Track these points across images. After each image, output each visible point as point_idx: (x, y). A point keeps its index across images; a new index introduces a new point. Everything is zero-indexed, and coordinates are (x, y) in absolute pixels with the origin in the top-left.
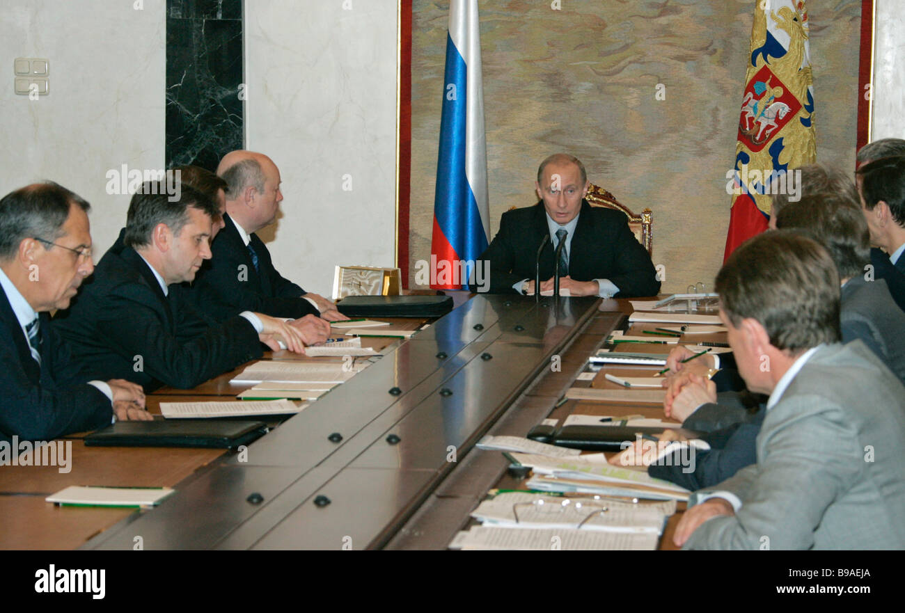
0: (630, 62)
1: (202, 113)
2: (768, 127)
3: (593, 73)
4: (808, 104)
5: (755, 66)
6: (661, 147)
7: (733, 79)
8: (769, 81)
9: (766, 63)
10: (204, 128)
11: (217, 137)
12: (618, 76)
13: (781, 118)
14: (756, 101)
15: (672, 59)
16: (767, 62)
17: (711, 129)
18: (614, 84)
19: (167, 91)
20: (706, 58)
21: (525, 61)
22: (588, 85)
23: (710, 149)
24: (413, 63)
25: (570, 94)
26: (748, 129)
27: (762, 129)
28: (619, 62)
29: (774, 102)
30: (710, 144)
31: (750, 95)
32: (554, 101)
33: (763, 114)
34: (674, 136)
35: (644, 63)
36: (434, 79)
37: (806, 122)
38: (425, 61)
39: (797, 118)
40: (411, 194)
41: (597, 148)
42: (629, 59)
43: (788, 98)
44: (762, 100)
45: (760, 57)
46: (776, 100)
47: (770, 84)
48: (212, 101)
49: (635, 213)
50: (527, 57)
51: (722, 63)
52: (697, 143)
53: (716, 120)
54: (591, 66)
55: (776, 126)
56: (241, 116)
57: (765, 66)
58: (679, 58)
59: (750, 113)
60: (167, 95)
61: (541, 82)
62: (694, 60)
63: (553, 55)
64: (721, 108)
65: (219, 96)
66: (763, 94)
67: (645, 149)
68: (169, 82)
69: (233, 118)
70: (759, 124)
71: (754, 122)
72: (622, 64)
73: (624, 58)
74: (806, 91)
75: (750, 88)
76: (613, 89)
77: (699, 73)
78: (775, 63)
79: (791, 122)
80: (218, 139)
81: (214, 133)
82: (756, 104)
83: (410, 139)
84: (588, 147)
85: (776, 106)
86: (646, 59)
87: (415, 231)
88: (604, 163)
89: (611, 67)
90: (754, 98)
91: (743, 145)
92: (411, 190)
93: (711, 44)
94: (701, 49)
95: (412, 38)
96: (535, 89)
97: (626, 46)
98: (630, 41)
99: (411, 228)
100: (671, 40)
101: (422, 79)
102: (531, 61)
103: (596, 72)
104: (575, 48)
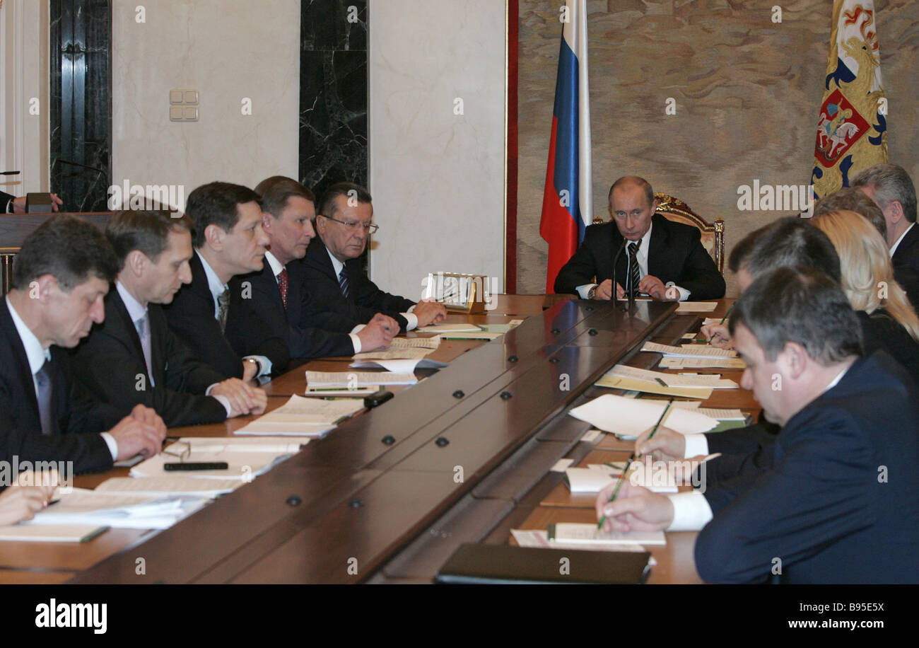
0: (717, 86)
1: (332, 135)
2: (840, 145)
3: (683, 96)
4: (877, 124)
5: (828, 89)
6: (746, 163)
7: (809, 101)
8: (840, 104)
9: (837, 87)
10: (333, 148)
11: (344, 156)
12: (707, 98)
13: (850, 137)
14: (829, 121)
15: (755, 83)
16: (839, 87)
17: (790, 146)
18: (702, 106)
19: (301, 115)
20: (785, 82)
21: (621, 85)
22: (679, 106)
23: (790, 165)
24: (519, 87)
25: (663, 114)
26: (821, 146)
27: (834, 146)
28: (707, 85)
29: (845, 122)
30: (789, 160)
31: (824, 115)
32: (648, 122)
33: (835, 133)
34: (757, 153)
35: (729, 86)
37: (876, 141)
38: (529, 86)
39: (865, 137)
40: (518, 206)
41: (687, 164)
42: (715, 83)
43: (857, 119)
44: (833, 121)
45: (832, 82)
46: (846, 121)
47: (841, 106)
48: (340, 124)
50: (623, 81)
51: (800, 86)
52: (778, 160)
53: (795, 138)
54: (681, 90)
55: (846, 144)
56: (366, 137)
57: (837, 90)
58: (760, 82)
59: (824, 132)
60: (300, 119)
61: (636, 104)
62: (774, 84)
63: (647, 80)
64: (799, 128)
65: (346, 119)
66: (835, 115)
67: (731, 165)
68: (302, 107)
69: (359, 139)
70: (831, 142)
71: (827, 140)
73: (711, 83)
74: (876, 111)
75: (824, 109)
76: (701, 110)
77: (778, 95)
78: (846, 87)
79: (860, 141)
80: (345, 158)
81: (342, 152)
82: (829, 124)
84: (679, 163)
85: (846, 126)
86: (731, 83)
87: (523, 240)
88: (692, 178)
89: (700, 90)
90: (827, 118)
91: (817, 161)
92: (518, 201)
93: (789, 70)
94: (781, 74)
95: (519, 65)
96: (630, 110)
97: (713, 72)
98: (716, 67)
99: (518, 237)
100: (753, 66)
101: (528, 101)
102: (627, 85)
103: (686, 95)
104: (668, 73)
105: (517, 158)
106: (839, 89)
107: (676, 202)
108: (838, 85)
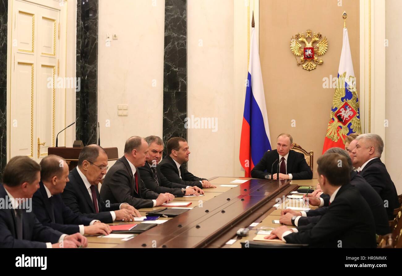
1: (174, 121)
10: (175, 125)
11: (178, 128)
19: (163, 114)
48: (177, 117)
65: (179, 116)
68: (164, 111)
69: (183, 122)
80: (179, 129)
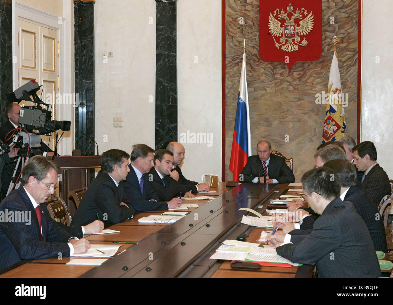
0: (290, 115)
1: (166, 131)
2: (331, 133)
3: (278, 118)
4: (343, 126)
5: (327, 115)
6: (299, 140)
7: (320, 119)
10: (166, 136)
12: (287, 119)
13: (335, 131)
14: (327, 126)
15: (302, 114)
17: (314, 134)
18: (285, 121)
19: (156, 125)
20: (312, 113)
21: (259, 115)
22: (277, 121)
23: (314, 140)
24: (226, 116)
25: (272, 124)
27: (329, 134)
28: (286, 115)
29: (333, 126)
30: (313, 138)
31: (326, 124)
32: (267, 126)
33: (329, 129)
34: (303, 136)
35: (293, 115)
36: (232, 120)
37: (343, 132)
38: (229, 115)
39: (339, 131)
40: (226, 154)
41: (280, 140)
42: (289, 114)
44: (329, 126)
45: (328, 113)
47: (331, 121)
48: (168, 128)
49: (288, 159)
50: (259, 114)
51: (317, 114)
53: (315, 132)
54: (278, 116)
55: (333, 133)
56: (177, 132)
58: (305, 114)
59: (326, 129)
61: (263, 121)
62: (308, 114)
63: (267, 113)
64: (316, 128)
65: (170, 126)
66: (329, 124)
68: (156, 123)
69: (174, 133)
72: (287, 115)
74: (343, 122)
75: (326, 122)
76: (284, 123)
77: (310, 117)
78: (333, 115)
79: (338, 132)
80: (170, 139)
81: (169, 137)
83: (225, 137)
84: (277, 140)
86: (294, 114)
88: (282, 145)
89: (284, 116)
91: (323, 138)
92: (226, 153)
93: (313, 109)
94: (311, 111)
95: (226, 109)
96: (261, 123)
97: (288, 110)
98: (289, 109)
99: (225, 164)
100: (301, 108)
101: (229, 120)
102: (260, 115)
103: (279, 118)
104: (273, 111)
105: (225, 139)
106: (331, 116)
107: (277, 152)
108: (330, 114)
